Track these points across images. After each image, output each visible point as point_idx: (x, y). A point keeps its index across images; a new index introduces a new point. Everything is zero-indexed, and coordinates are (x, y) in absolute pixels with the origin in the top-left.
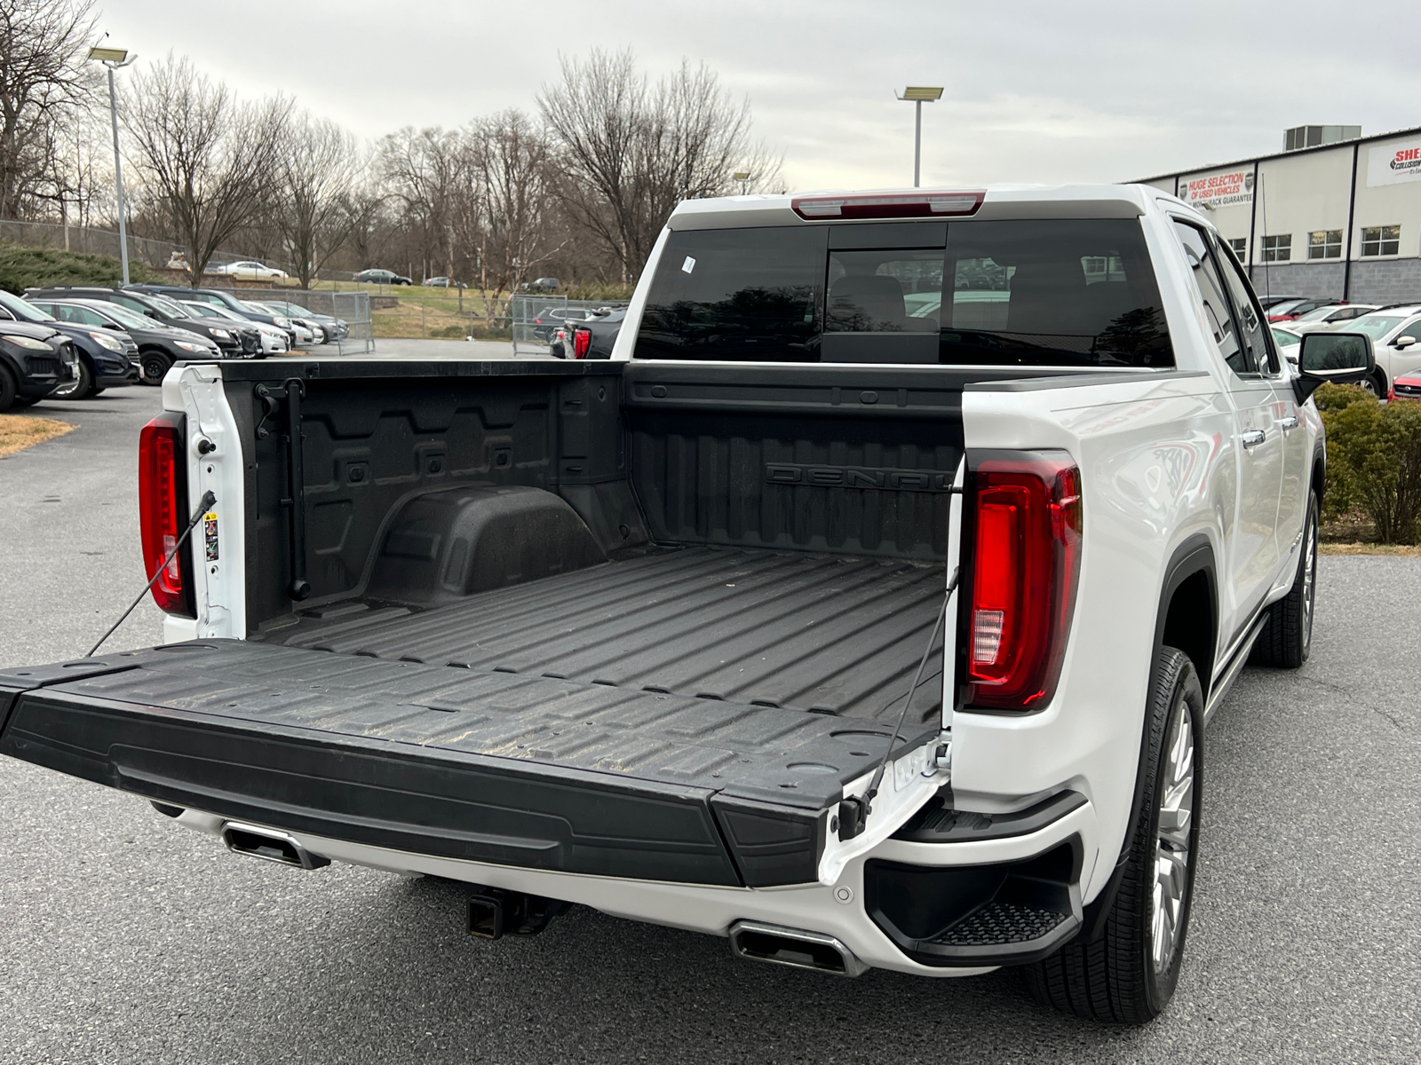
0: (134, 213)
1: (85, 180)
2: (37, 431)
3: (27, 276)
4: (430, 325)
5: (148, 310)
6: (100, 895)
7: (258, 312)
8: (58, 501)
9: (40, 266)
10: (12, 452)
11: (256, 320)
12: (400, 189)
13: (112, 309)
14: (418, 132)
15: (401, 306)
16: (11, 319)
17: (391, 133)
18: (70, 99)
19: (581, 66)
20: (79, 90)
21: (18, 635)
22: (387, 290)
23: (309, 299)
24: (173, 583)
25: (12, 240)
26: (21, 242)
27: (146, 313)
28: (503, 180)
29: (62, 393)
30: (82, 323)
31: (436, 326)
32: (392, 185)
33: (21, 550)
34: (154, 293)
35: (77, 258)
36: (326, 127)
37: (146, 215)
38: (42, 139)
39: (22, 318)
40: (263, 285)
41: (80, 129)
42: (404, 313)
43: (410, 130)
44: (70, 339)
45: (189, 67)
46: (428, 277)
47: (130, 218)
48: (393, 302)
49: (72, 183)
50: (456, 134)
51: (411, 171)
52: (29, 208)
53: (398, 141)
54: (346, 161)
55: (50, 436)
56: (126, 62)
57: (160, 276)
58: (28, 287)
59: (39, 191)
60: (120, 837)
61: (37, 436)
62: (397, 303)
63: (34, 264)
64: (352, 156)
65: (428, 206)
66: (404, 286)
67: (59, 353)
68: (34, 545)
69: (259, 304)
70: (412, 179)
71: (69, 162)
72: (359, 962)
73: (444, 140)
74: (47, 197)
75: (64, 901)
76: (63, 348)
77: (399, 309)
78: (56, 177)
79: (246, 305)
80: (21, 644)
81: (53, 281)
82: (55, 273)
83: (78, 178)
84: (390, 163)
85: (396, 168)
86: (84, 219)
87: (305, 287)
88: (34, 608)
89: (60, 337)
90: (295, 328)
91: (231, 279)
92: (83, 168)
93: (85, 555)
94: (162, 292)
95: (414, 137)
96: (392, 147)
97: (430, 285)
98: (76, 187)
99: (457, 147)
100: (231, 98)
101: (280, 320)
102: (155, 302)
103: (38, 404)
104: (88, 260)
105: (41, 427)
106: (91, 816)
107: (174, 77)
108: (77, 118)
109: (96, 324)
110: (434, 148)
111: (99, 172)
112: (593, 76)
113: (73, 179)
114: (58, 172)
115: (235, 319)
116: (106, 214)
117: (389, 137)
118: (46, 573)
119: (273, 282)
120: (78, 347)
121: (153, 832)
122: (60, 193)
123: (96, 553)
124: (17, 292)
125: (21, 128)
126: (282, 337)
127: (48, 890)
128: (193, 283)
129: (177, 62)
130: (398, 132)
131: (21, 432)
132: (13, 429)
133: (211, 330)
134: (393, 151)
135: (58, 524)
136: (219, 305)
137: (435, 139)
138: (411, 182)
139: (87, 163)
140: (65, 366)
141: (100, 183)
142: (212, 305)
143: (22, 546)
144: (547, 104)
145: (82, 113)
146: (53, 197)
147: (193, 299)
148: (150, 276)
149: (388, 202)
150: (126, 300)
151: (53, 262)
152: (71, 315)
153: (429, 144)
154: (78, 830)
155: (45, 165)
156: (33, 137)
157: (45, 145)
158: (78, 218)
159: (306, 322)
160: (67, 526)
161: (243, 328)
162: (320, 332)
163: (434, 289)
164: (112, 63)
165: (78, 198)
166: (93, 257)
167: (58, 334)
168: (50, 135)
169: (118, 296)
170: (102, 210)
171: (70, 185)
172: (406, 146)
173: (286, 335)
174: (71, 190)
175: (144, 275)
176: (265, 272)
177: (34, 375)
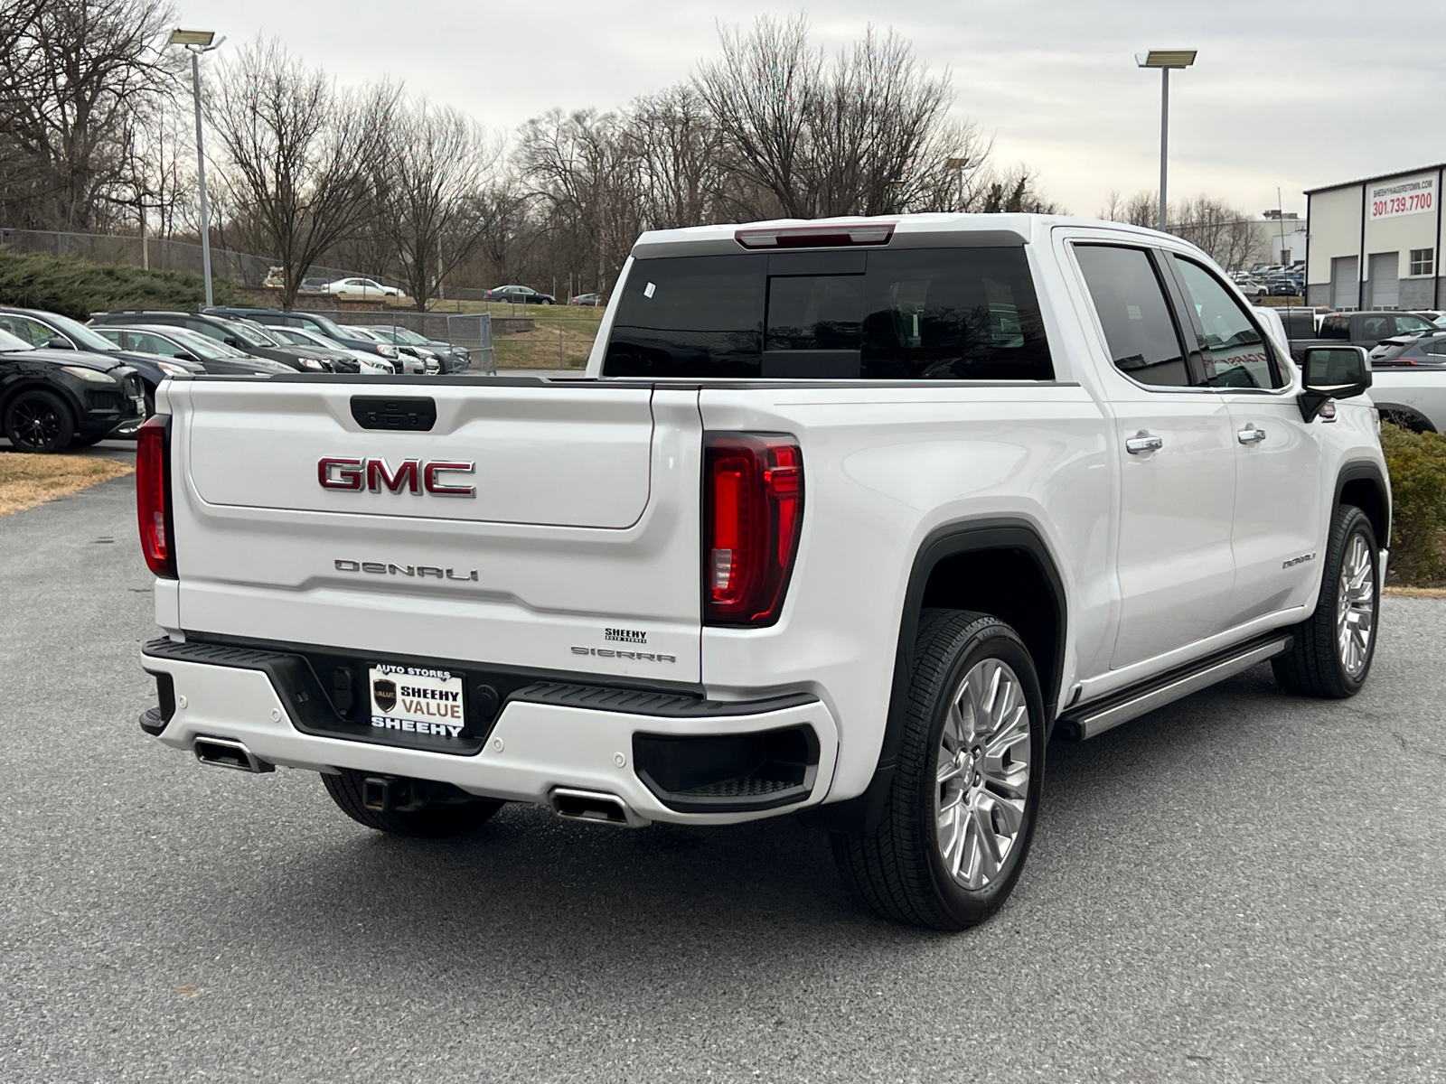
0: (226, 220)
1: (168, 181)
2: (95, 472)
3: (95, 298)
4: (571, 353)
5: (229, 336)
6: (110, 840)
7: (360, 338)
8: (111, 542)
9: (111, 286)
10: (67, 494)
11: (356, 349)
12: (544, 186)
13: (187, 337)
14: (567, 117)
15: (538, 329)
16: (73, 348)
17: (535, 117)
18: (152, 86)
19: (745, 37)
20: (162, 75)
21: (58, 659)
22: (522, 311)
23: (427, 322)
24: (161, 550)
25: (80, 255)
26: (90, 258)
27: (226, 341)
28: (672, 173)
29: (125, 431)
30: (153, 353)
31: (578, 354)
32: (533, 182)
33: (68, 587)
34: (237, 317)
35: (154, 275)
36: (448, 115)
37: (240, 222)
38: (119, 132)
39: (84, 347)
40: (372, 307)
41: (164, 120)
42: (542, 338)
43: (558, 113)
44: (135, 370)
45: (281, 50)
46: (575, 295)
47: (220, 225)
48: (527, 325)
49: (153, 185)
50: (613, 117)
51: (559, 164)
52: (104, 216)
53: (543, 126)
54: (471, 155)
55: (109, 477)
56: (213, 45)
57: (250, 296)
58: (96, 311)
59: (114, 195)
60: (133, 804)
61: (94, 477)
62: (533, 327)
63: (104, 283)
64: (478, 150)
65: (580, 207)
66: (545, 305)
67: (123, 385)
68: (82, 582)
69: (365, 330)
70: (560, 174)
71: (151, 160)
72: (316, 883)
73: (598, 124)
74: (123, 203)
75: (79, 843)
76: (127, 381)
77: (535, 333)
78: (134, 177)
79: (345, 331)
80: (61, 666)
81: (125, 303)
82: (128, 294)
83: (160, 179)
84: (533, 154)
85: (541, 160)
86: (167, 229)
87: (421, 308)
88: (77, 637)
89: (123, 368)
90: (403, 357)
91: (334, 299)
92: (165, 167)
93: (133, 593)
94: (248, 316)
95: (562, 121)
96: (536, 136)
97: (577, 304)
98: (157, 189)
99: (614, 134)
100: (329, 87)
101: (386, 348)
102: (237, 328)
103: (98, 444)
104: (167, 279)
105: (100, 468)
106: (109, 790)
107: (263, 62)
108: (161, 109)
109: (167, 353)
110: (587, 134)
111: (184, 172)
112: (759, 49)
113: (154, 181)
114: (136, 172)
115: (331, 348)
116: (192, 222)
117: (533, 122)
118: (91, 607)
119: (383, 302)
120: (144, 379)
121: (162, 801)
122: (139, 197)
123: (144, 591)
124: (82, 318)
125: (94, 120)
126: (385, 368)
127: (68, 836)
128: (284, 305)
129: (266, 44)
130: (543, 116)
131: (77, 473)
132: (70, 469)
133: (301, 360)
134: (537, 138)
135: (108, 563)
136: (312, 331)
137: (588, 123)
138: (558, 177)
139: (171, 160)
140: (130, 400)
141: (186, 184)
142: (307, 331)
143: (70, 583)
144: (705, 85)
145: (165, 101)
146: (131, 203)
147: (283, 325)
148: (238, 297)
149: (531, 201)
150: (205, 326)
151: (126, 281)
152: (141, 343)
153: (580, 129)
154: (98, 799)
155: (123, 163)
156: (108, 131)
157: (122, 140)
158: (159, 227)
159: (416, 349)
160: (117, 565)
161: (340, 358)
162: (434, 362)
163: (578, 308)
164: (197, 47)
165: (159, 203)
166: (172, 275)
167: (122, 365)
168: (128, 127)
169: (195, 322)
170: (188, 216)
171: (151, 187)
172: (552, 133)
173: (390, 365)
174: (151, 194)
175: (231, 296)
176: (377, 290)
177: (94, 411)
